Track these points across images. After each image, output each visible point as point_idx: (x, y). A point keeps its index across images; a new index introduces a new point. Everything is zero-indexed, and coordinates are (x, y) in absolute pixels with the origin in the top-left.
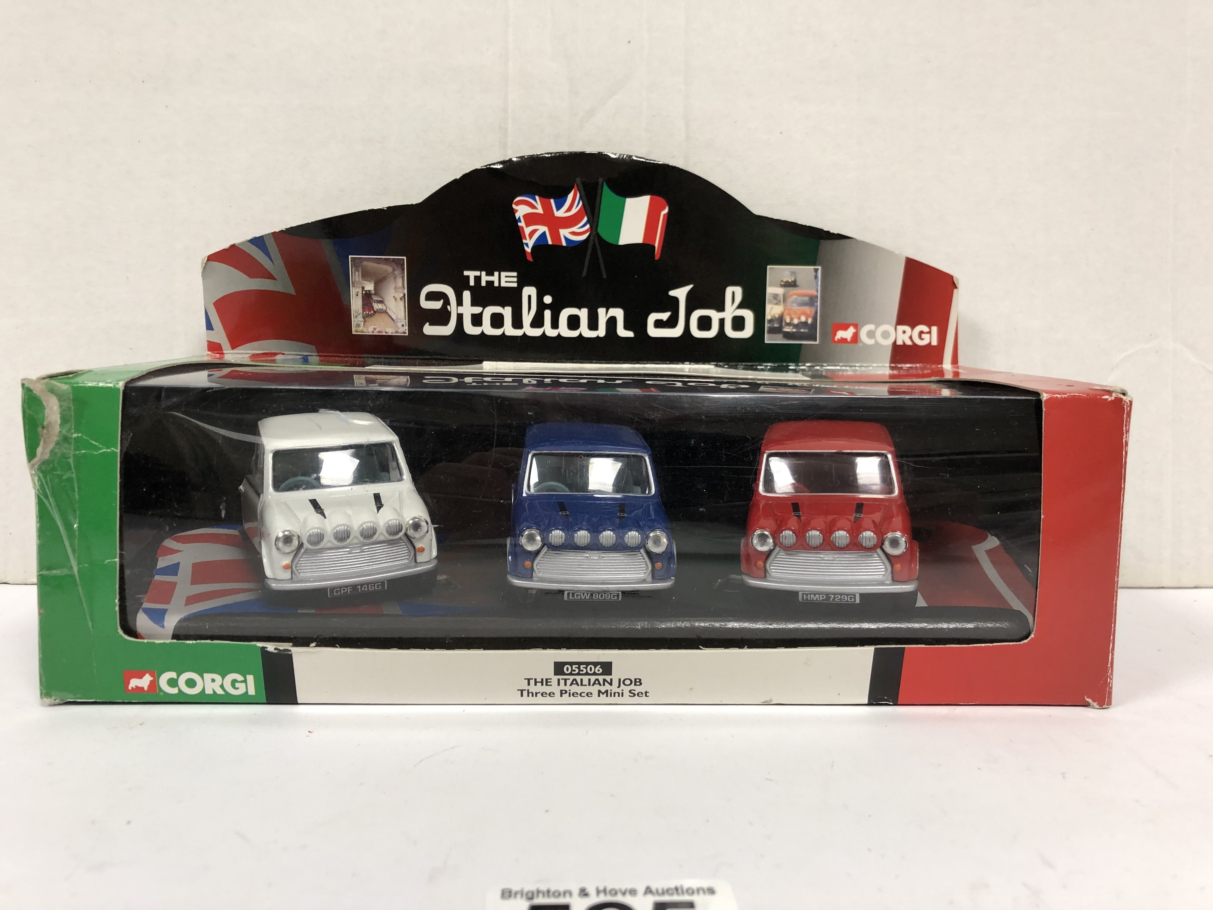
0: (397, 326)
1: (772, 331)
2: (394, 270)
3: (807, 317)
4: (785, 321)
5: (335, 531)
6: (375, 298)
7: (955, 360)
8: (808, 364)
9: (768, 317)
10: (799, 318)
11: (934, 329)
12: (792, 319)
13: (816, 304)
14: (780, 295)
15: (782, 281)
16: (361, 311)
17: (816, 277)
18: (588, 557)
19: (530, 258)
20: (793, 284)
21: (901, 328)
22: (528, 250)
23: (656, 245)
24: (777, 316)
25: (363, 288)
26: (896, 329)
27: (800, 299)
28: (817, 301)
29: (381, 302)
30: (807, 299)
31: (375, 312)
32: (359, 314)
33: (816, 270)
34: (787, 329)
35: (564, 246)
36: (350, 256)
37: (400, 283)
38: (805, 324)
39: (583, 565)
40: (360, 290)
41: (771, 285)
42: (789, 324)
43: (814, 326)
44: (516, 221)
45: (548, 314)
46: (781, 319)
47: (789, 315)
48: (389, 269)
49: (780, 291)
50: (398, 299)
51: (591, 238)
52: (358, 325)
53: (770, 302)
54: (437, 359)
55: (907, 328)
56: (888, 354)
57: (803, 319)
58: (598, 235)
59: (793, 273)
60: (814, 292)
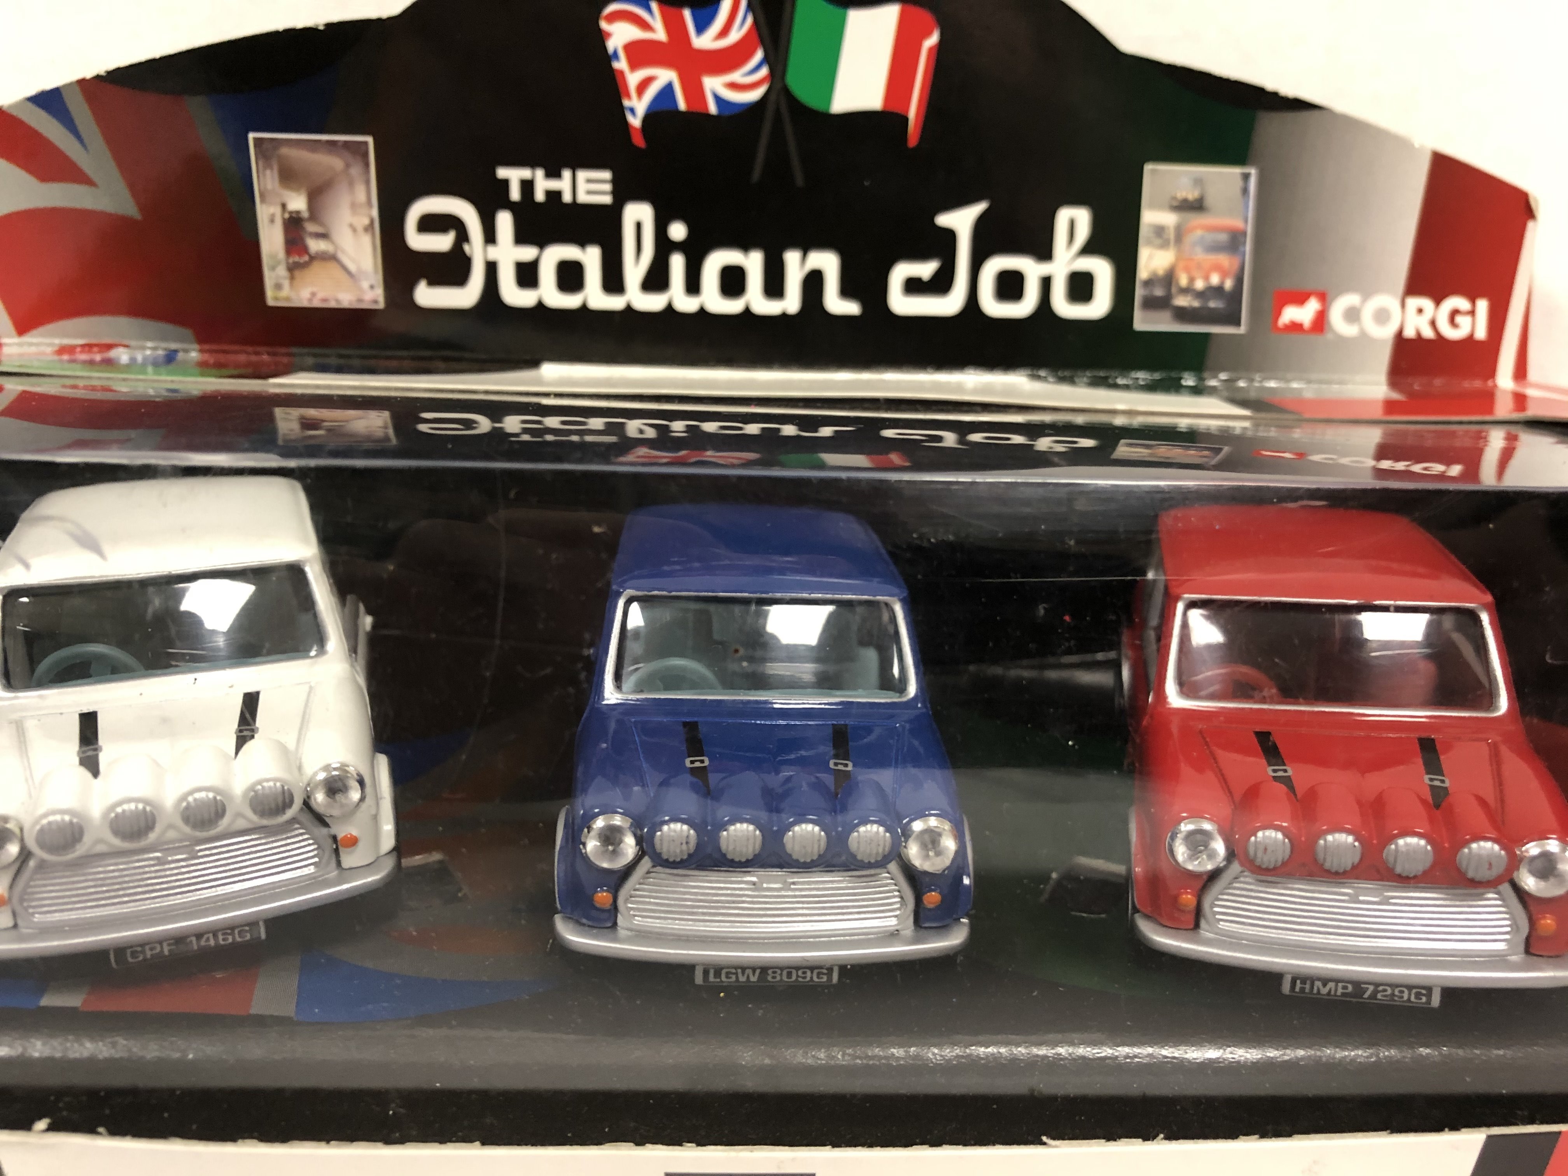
0: (360, 289)
1: (1151, 304)
2: (348, 166)
3: (1224, 275)
4: (1177, 284)
5: (113, 815)
6: (311, 227)
7: (1521, 371)
8: (1223, 376)
9: (1143, 272)
10: (1207, 278)
11: (1483, 305)
12: (1192, 280)
13: (1241, 249)
14: (1168, 228)
15: (1174, 198)
16: (281, 254)
17: (1245, 191)
18: (754, 884)
19: (639, 141)
20: (1197, 206)
21: (1414, 302)
22: (635, 121)
23: (912, 114)
24: (1161, 272)
25: (284, 206)
26: (1403, 305)
27: (1211, 237)
28: (1245, 242)
29: (324, 236)
30: (1223, 237)
31: (312, 258)
32: (279, 263)
33: (1246, 177)
34: (1181, 301)
35: (713, 116)
36: (251, 136)
37: (360, 194)
38: (1218, 290)
39: (743, 902)
40: (277, 210)
41: (1153, 206)
42: (1185, 291)
43: (1235, 296)
44: (607, 59)
45: (677, 263)
46: (1169, 278)
47: (1187, 270)
48: (335, 162)
49: (1169, 219)
50: (360, 228)
51: (773, 97)
52: (278, 287)
53: (1149, 243)
54: (446, 359)
55: (1427, 303)
56: (1383, 358)
57: (1215, 280)
58: (787, 92)
59: (1198, 182)
60: (1238, 223)
